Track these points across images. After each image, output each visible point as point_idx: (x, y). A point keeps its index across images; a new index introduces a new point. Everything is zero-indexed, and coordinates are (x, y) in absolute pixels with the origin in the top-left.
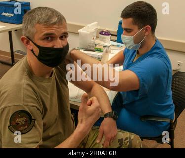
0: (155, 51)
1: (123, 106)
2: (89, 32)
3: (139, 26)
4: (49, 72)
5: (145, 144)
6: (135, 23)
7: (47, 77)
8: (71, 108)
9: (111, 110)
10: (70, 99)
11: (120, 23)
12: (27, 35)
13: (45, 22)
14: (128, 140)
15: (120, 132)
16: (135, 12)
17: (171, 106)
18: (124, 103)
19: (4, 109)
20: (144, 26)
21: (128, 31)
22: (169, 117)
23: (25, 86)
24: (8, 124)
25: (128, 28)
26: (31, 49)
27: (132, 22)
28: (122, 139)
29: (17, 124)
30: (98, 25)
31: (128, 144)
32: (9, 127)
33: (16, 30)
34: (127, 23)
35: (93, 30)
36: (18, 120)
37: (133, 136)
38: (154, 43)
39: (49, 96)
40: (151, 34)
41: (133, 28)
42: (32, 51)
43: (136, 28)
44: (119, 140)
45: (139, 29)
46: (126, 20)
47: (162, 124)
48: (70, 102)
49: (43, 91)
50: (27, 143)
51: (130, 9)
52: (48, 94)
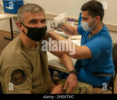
0: (102, 33)
1: (82, 67)
2: (60, 19)
3: (92, 16)
4: (35, 45)
5: (96, 91)
6: (89, 14)
7: (34, 48)
8: (49, 68)
9: (74, 69)
10: (48, 62)
11: (81, 14)
12: (20, 21)
13: (31, 11)
14: (85, 88)
15: (80, 83)
16: (90, 7)
17: (112, 67)
18: (82, 65)
19: (7, 69)
20: (96, 16)
21: (85, 19)
22: (111, 74)
23: (19, 54)
24: (10, 79)
25: (85, 17)
26: (22, 30)
27: (88, 13)
28: (81, 88)
29: (16, 78)
30: (66, 15)
31: (85, 91)
32: (10, 80)
33: (14, 18)
34: (85, 14)
35: (63, 18)
36: (16, 76)
37: (88, 86)
38: (102, 27)
39: (35, 60)
40: (100, 22)
41: (88, 18)
42: (23, 31)
43: (90, 17)
44: (79, 88)
45: (92, 18)
46: (84, 12)
47: (106, 78)
48: (48, 64)
49: (31, 57)
50: (22, 90)
51: (87, 5)
52: (34, 59)
